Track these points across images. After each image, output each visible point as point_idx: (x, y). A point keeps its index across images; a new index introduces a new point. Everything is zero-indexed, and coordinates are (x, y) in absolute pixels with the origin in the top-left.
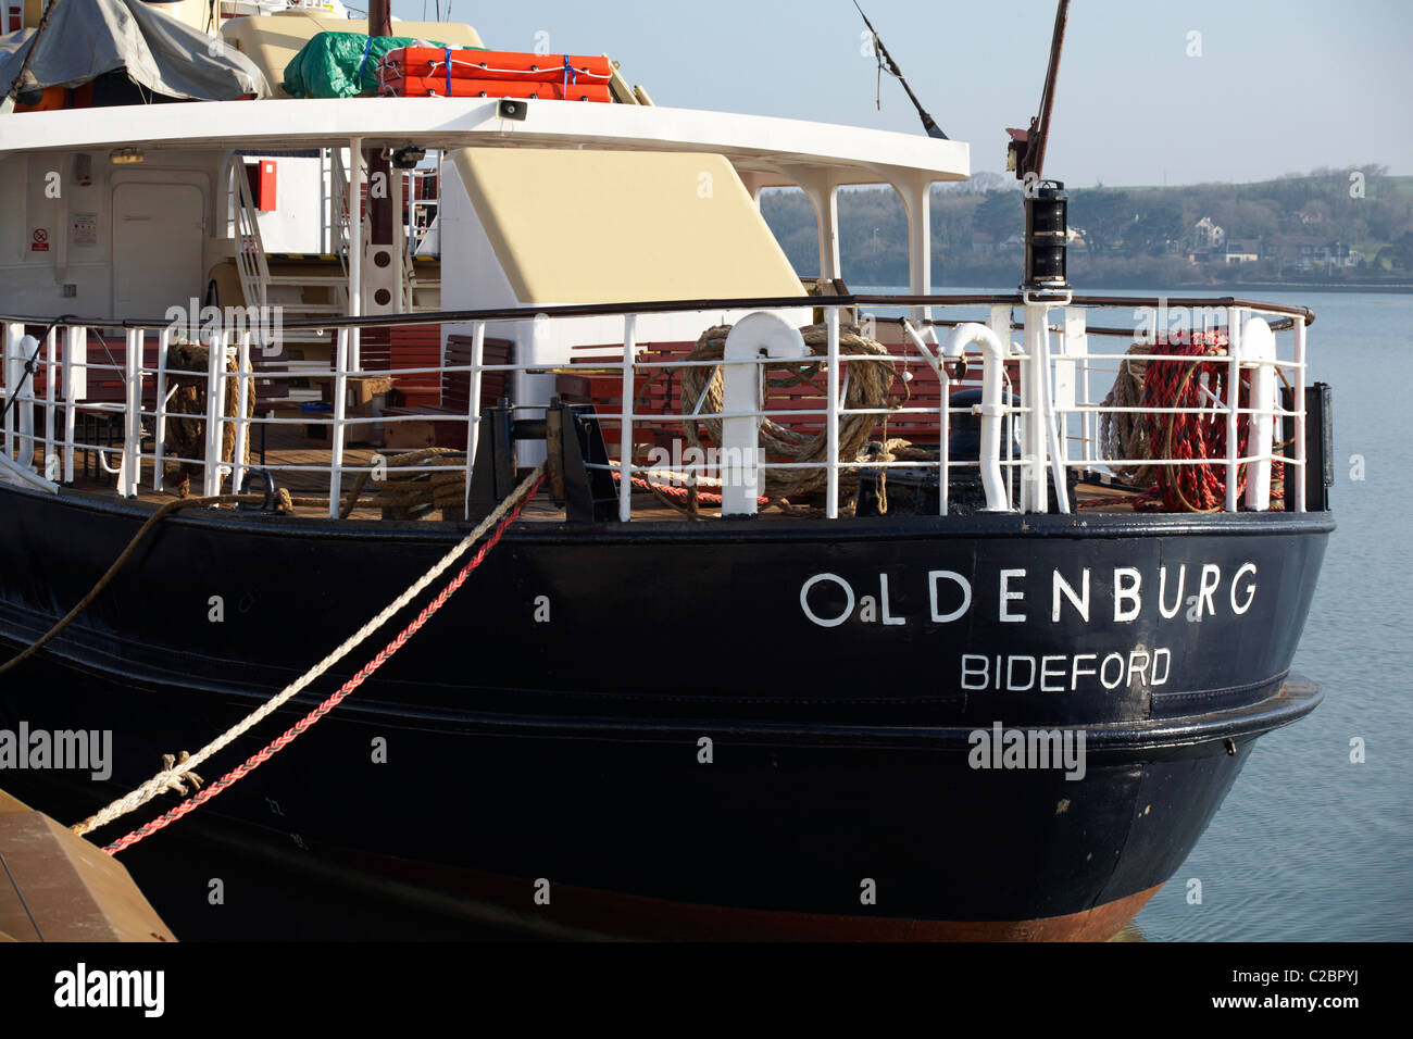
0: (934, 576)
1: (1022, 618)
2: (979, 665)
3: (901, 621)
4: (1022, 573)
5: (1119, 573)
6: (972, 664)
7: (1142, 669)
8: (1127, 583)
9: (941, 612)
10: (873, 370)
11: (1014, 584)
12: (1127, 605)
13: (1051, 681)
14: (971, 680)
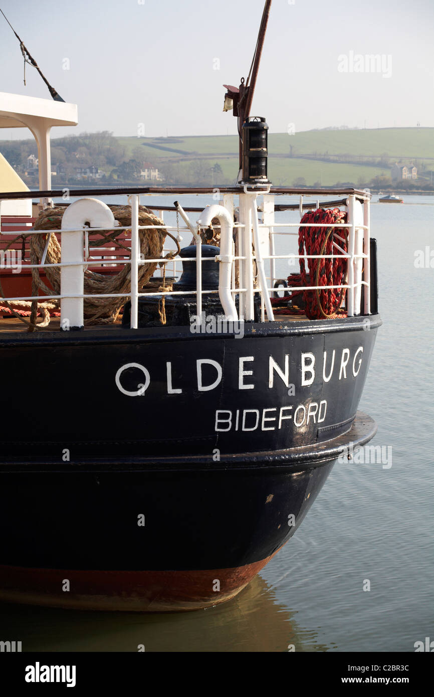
0: (200, 362)
1: (252, 387)
2: (226, 416)
3: (179, 391)
4: (251, 359)
5: (304, 356)
6: (222, 416)
7: (314, 413)
8: (308, 362)
9: (204, 385)
10: (156, 235)
11: (247, 366)
12: (308, 376)
13: (267, 424)
14: (221, 425)
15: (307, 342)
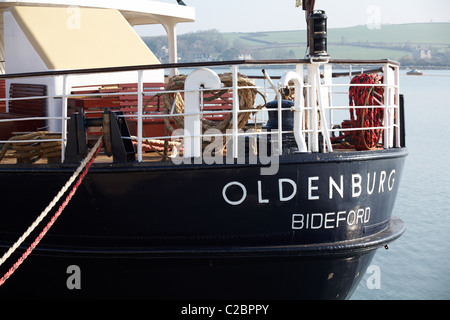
0: (281, 181)
1: (317, 198)
2: (299, 218)
3: (267, 201)
4: (317, 178)
5: (354, 176)
6: (297, 218)
7: (361, 216)
8: (356, 180)
9: (284, 197)
10: (250, 93)
11: (314, 183)
12: (357, 190)
13: (329, 224)
14: (296, 225)
15: (356, 167)
